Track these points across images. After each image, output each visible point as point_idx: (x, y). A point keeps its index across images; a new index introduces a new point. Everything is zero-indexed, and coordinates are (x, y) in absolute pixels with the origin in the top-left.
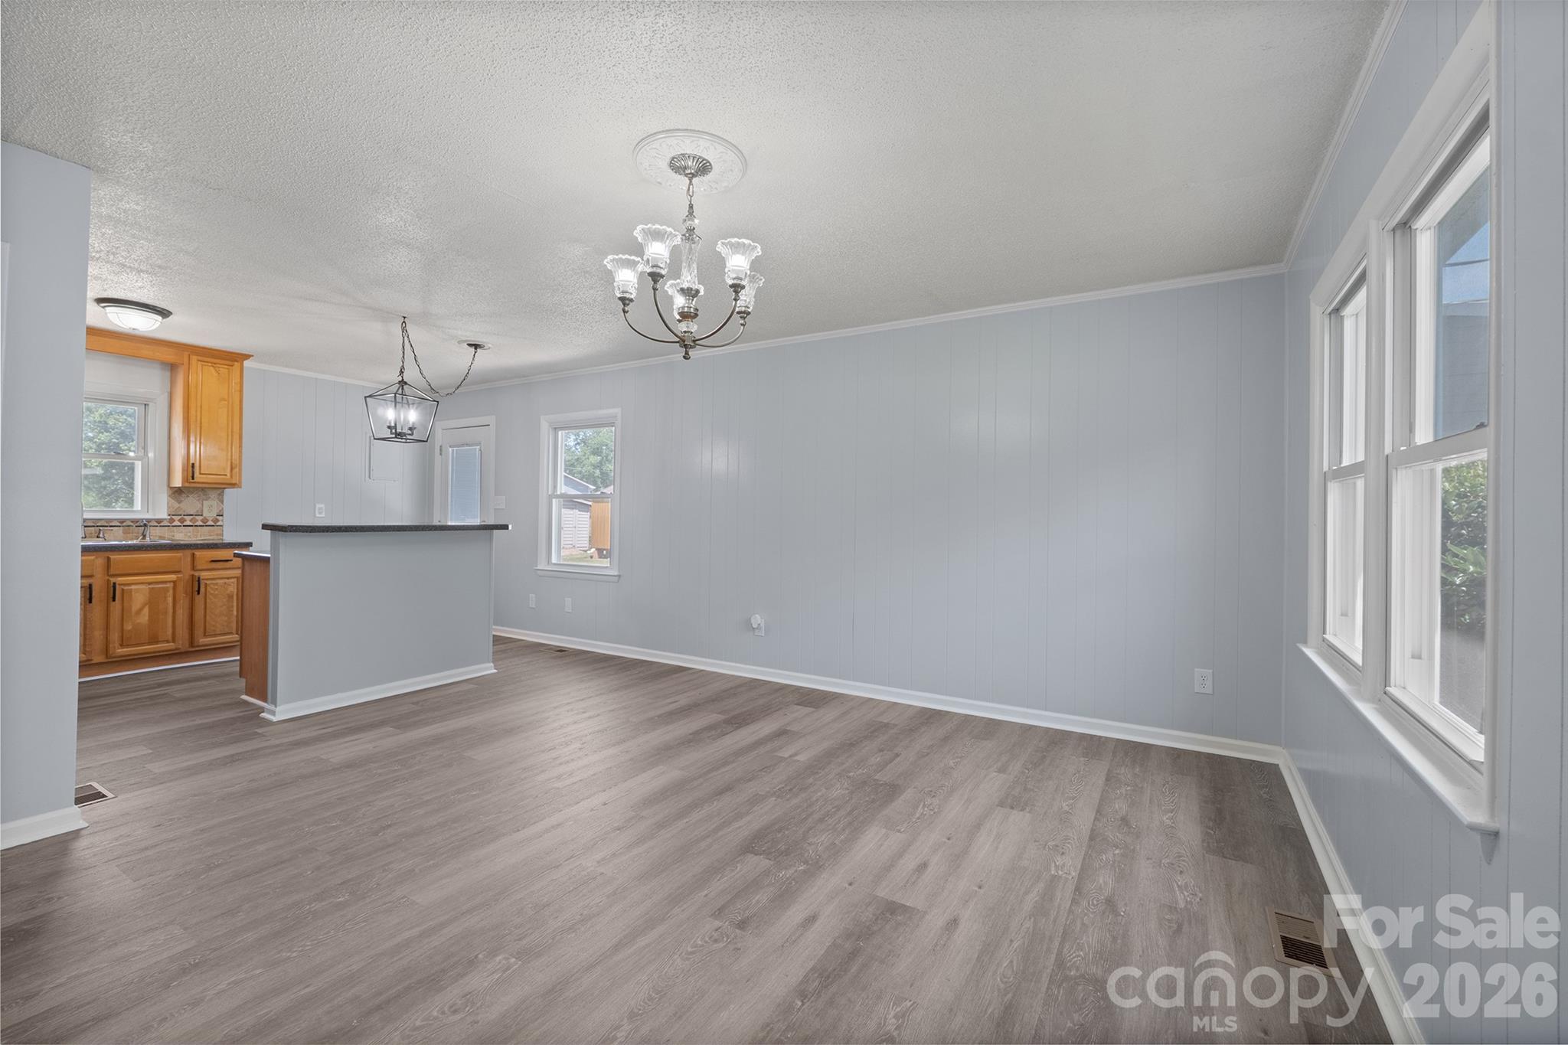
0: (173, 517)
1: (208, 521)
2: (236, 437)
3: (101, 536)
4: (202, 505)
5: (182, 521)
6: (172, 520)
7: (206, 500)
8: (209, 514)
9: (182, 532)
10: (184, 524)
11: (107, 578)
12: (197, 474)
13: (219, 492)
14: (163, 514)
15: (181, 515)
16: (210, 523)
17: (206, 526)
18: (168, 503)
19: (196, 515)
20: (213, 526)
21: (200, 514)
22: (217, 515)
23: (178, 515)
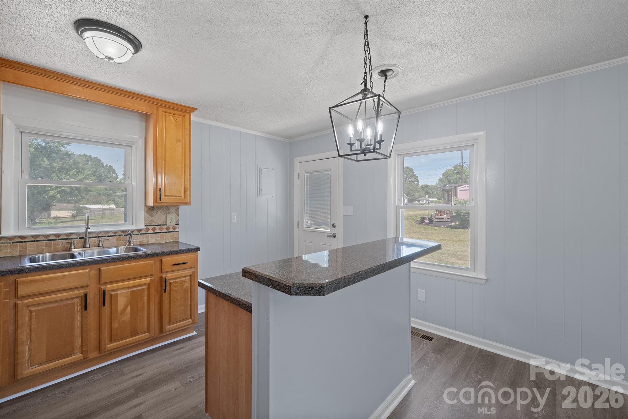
0: (148, 227)
1: (170, 228)
2: (187, 168)
3: (101, 245)
4: (166, 217)
5: (154, 229)
6: (147, 230)
7: (169, 214)
8: (171, 224)
9: (153, 238)
10: (155, 232)
11: (99, 286)
12: (163, 197)
13: (176, 208)
14: (142, 226)
15: (153, 225)
16: (171, 230)
17: (169, 232)
18: (145, 217)
19: (162, 225)
20: (173, 232)
21: (165, 224)
22: (175, 224)
23: (151, 226)
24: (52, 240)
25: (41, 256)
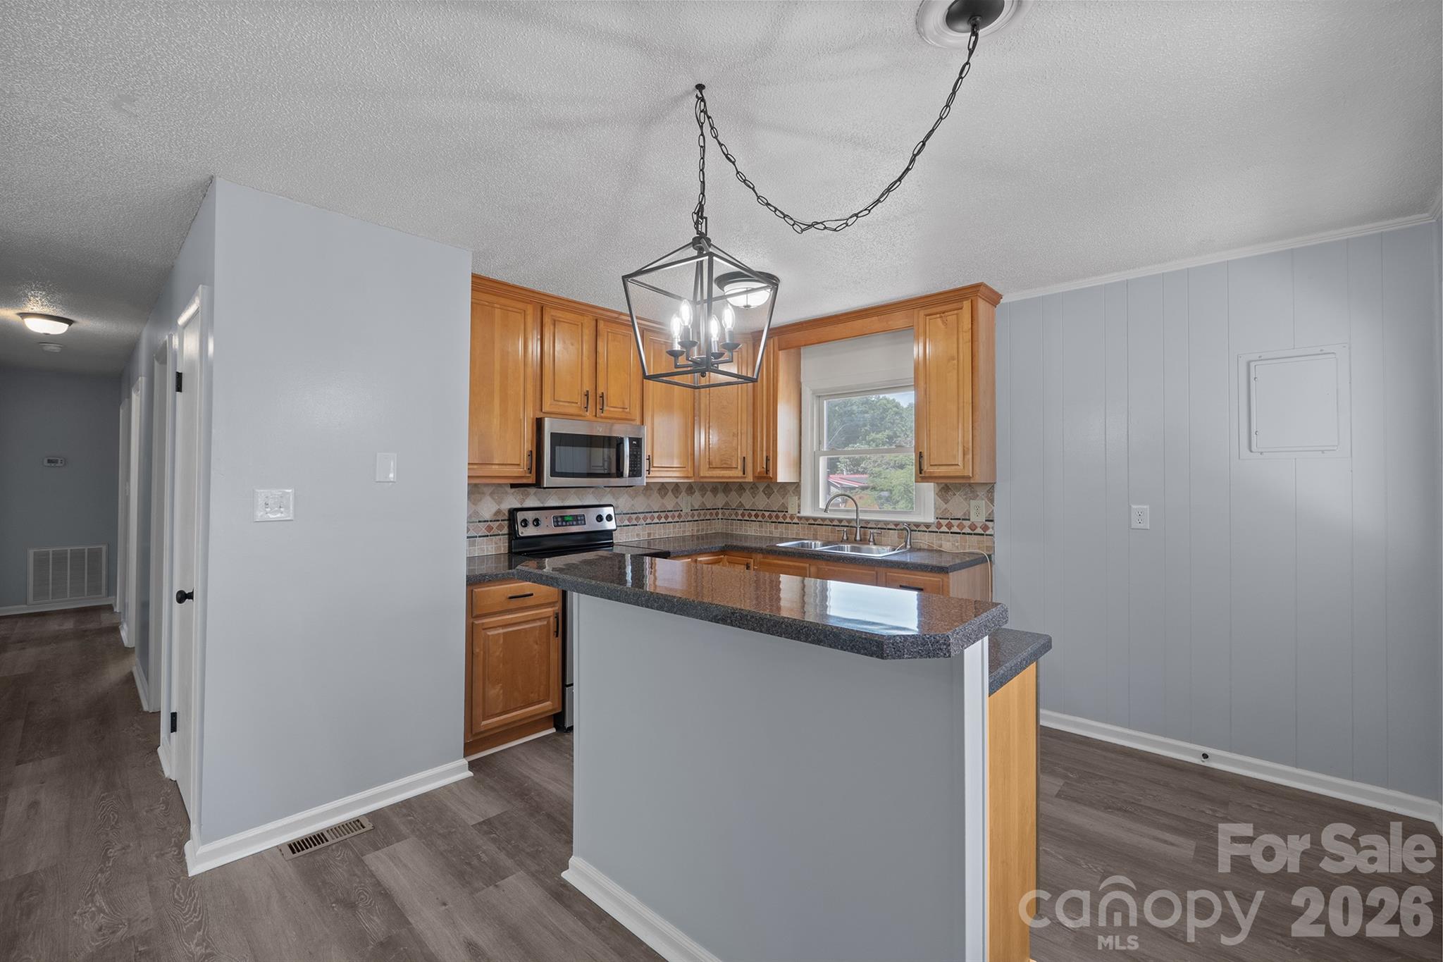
0: (940, 520)
1: (976, 527)
4: (969, 505)
5: (949, 526)
6: (939, 525)
7: (974, 499)
8: (978, 518)
9: (949, 541)
10: (952, 531)
13: (988, 488)
14: (931, 519)
15: (948, 519)
16: (979, 531)
17: (975, 534)
18: (935, 504)
19: (963, 519)
20: (983, 535)
21: (967, 518)
22: (986, 521)
23: (945, 519)
24: (836, 526)
25: (813, 543)
